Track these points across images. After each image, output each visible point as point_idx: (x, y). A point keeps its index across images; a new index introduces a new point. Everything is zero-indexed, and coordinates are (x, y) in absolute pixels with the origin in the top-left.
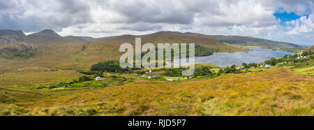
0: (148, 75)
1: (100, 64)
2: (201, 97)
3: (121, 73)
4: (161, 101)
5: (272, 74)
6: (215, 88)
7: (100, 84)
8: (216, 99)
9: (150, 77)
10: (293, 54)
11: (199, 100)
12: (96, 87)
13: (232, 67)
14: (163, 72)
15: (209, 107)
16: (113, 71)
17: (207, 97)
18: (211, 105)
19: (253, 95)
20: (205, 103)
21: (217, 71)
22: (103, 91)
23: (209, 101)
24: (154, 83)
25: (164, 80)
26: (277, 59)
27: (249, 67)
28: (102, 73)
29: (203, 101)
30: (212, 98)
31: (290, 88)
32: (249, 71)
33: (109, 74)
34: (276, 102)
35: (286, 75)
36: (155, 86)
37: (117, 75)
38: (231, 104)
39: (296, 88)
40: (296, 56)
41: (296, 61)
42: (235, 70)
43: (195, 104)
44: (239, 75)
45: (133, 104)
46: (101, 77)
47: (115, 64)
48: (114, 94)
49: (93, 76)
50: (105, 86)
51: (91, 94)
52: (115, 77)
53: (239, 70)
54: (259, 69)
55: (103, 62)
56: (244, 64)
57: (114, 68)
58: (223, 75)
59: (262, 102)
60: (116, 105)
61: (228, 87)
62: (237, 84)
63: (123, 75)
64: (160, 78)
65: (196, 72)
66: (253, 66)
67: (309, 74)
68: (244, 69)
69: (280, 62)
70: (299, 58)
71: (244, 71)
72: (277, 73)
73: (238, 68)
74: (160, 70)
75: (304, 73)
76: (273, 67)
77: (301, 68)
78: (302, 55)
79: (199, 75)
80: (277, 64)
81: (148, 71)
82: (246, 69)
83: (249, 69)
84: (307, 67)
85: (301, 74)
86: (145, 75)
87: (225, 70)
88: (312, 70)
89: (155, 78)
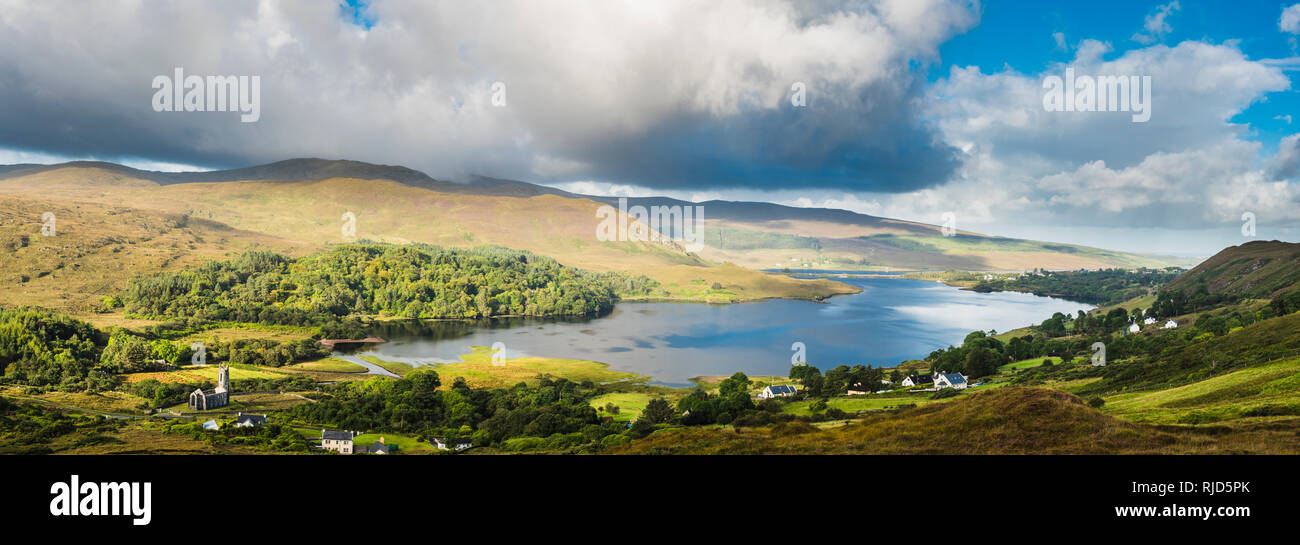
0: (207, 407)
9: (214, 424)
13: (728, 386)
21: (633, 408)
26: (1006, 336)
27: (834, 391)
32: (837, 414)
40: (1121, 318)
41: (1122, 349)
42: (746, 402)
53: (769, 406)
54: (894, 403)
56: (804, 372)
64: (276, 431)
65: (500, 410)
66: (855, 379)
67: (1196, 419)
68: (799, 397)
69: (1019, 358)
70: (1134, 328)
71: (802, 409)
72: (999, 422)
73: (766, 393)
74: (282, 382)
75: (1169, 417)
76: (978, 387)
77: (1151, 388)
78: (1151, 313)
79: (519, 433)
80: (1007, 369)
81: (208, 387)
82: (814, 402)
83: (832, 403)
84: (1184, 381)
85: (1146, 426)
86: (185, 408)
87: (683, 404)
88: (1212, 398)
89: (247, 431)
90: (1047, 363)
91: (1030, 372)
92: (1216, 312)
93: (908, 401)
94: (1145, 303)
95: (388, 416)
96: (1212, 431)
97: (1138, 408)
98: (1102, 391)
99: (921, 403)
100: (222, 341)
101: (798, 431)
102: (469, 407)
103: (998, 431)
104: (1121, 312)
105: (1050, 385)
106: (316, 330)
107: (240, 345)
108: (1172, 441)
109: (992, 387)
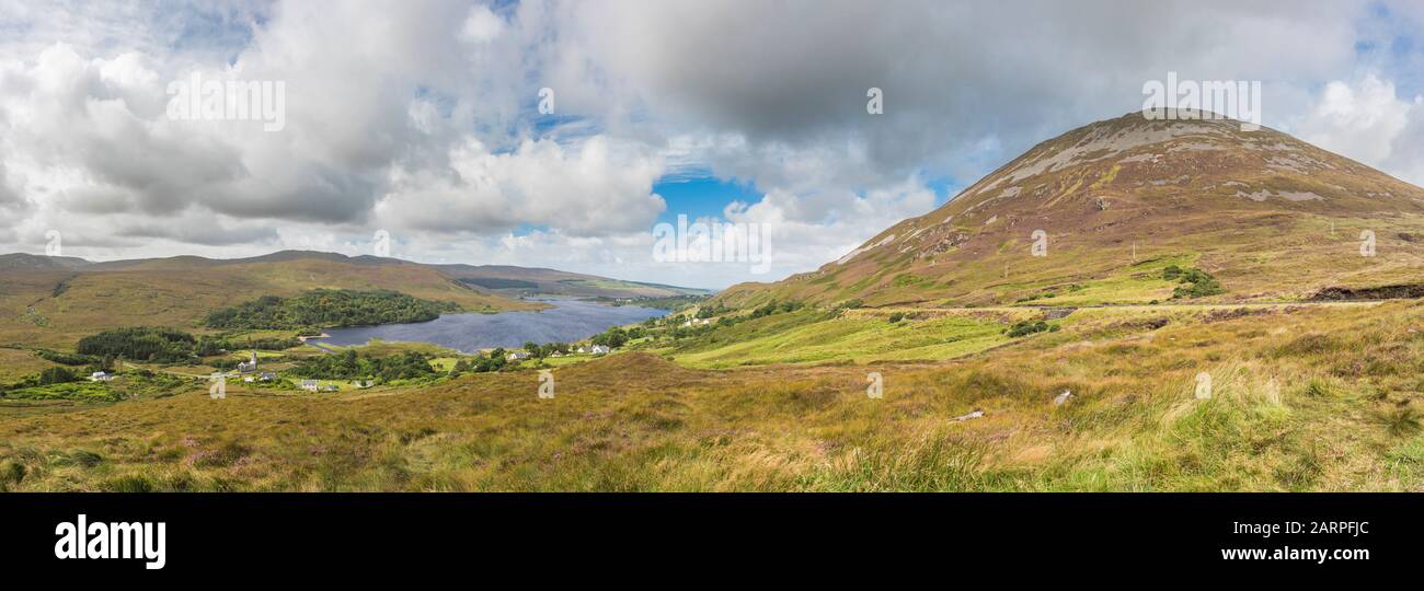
0: (247, 371)
1: (106, 337)
2: (399, 432)
3: (166, 364)
4: (284, 438)
5: (611, 369)
6: (441, 410)
7: (103, 394)
8: (442, 435)
9: (250, 379)
10: (671, 315)
11: (394, 438)
12: (91, 401)
13: (494, 355)
14: (291, 365)
15: (421, 457)
16: (143, 357)
17: (417, 432)
18: (426, 451)
19: (545, 425)
20: (410, 447)
21: (450, 365)
22: (112, 413)
23: (421, 442)
24: (266, 396)
25: (293, 387)
26: (627, 329)
27: (545, 355)
28: (110, 362)
29: (405, 441)
30: (430, 432)
31: (656, 405)
32: (547, 366)
33: (129, 366)
34: (610, 438)
35: (651, 373)
36: (265, 403)
37: (154, 368)
38: (482, 446)
39: (672, 404)
40: (682, 319)
41: (683, 334)
42: (504, 362)
43: (383, 447)
44: (514, 375)
45: (203, 443)
46: (108, 372)
47: (147, 337)
48: (144, 420)
49: (82, 368)
50: (118, 399)
51: (80, 418)
52: (147, 374)
53: (516, 363)
54: (575, 360)
55: (113, 329)
56: (530, 346)
57: (145, 348)
58: (466, 375)
59: (569, 440)
60: (157, 444)
61: (479, 407)
62: (508, 402)
63: (172, 370)
64: (279, 381)
65: (386, 368)
66: (555, 349)
67: (718, 366)
68: (529, 358)
69: (634, 338)
70: (688, 324)
71: (530, 364)
72: (624, 368)
73: (513, 357)
74: (282, 358)
75: (706, 366)
76: (614, 351)
77: (696, 352)
78: (697, 317)
79: (396, 378)
80: (627, 344)
81: (247, 361)
82: (537, 360)
83: (544, 361)
84: (713, 349)
85: (694, 369)
86: (235, 371)
87: (474, 363)
88: (726, 356)
89: (266, 381)
90: (647, 341)
91: (638, 345)
92: (727, 316)
93: (581, 359)
94: (694, 311)
95: (333, 372)
96: (725, 372)
97: (690, 362)
98: (673, 353)
99: (587, 360)
100: (253, 339)
101: (530, 374)
102: (372, 367)
103: (623, 372)
104: (682, 316)
105: (649, 350)
106: (297, 332)
107: (260, 341)
108: (706, 376)
109: (621, 352)
